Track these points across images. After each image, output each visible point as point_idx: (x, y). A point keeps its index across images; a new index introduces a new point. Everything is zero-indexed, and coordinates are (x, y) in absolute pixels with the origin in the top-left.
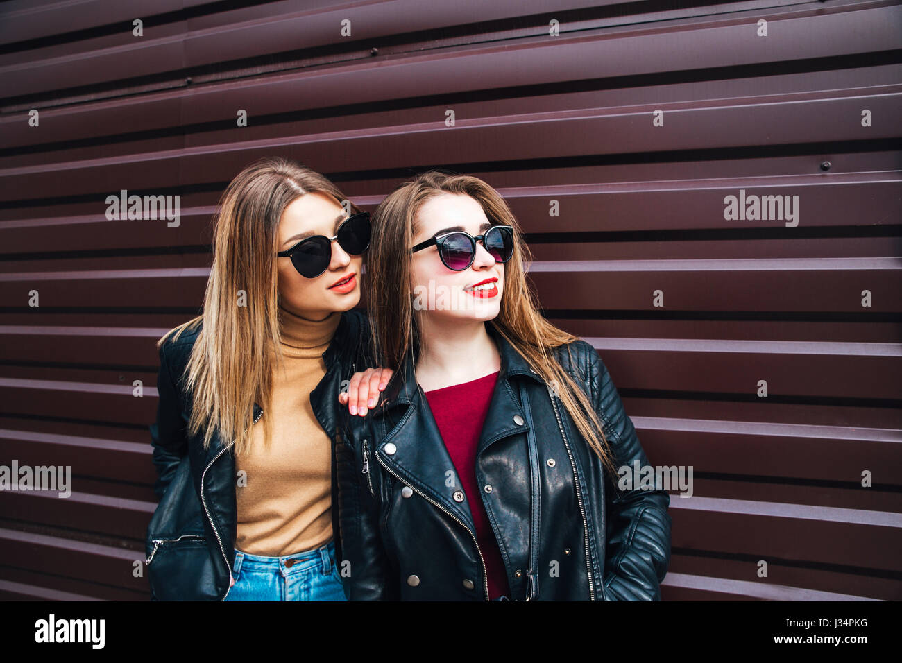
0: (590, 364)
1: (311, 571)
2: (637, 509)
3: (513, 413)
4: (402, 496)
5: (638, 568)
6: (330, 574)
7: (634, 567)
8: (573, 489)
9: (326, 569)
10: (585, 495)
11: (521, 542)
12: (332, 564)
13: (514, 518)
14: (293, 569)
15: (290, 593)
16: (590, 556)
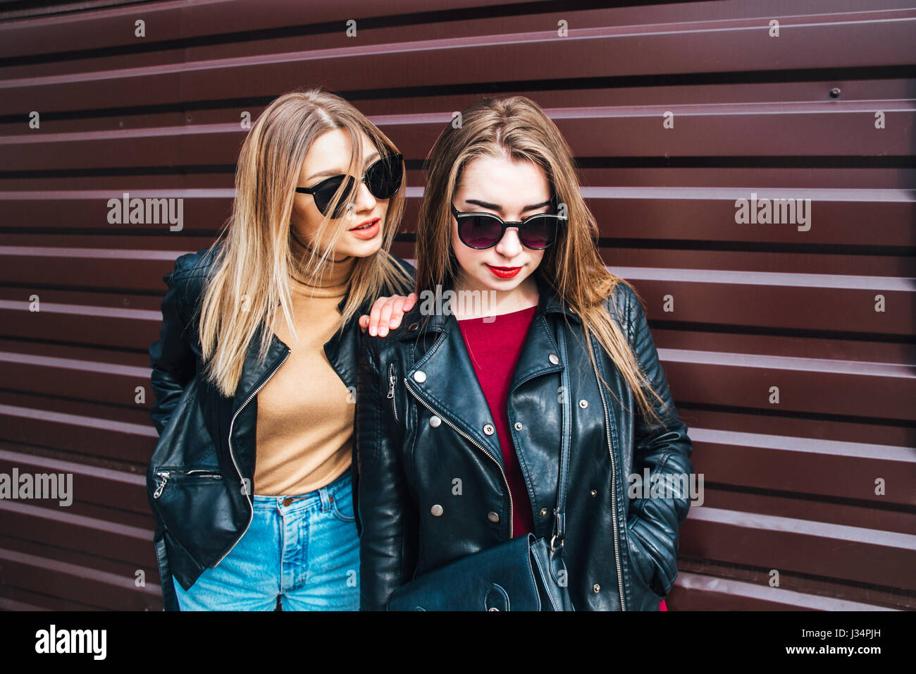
0: (629, 307)
1: (310, 509)
2: (662, 455)
3: (548, 352)
4: (430, 425)
5: (661, 512)
6: (330, 512)
7: (657, 510)
8: (603, 431)
9: (325, 507)
10: (615, 438)
11: (549, 481)
12: (332, 502)
13: (543, 456)
14: (291, 507)
15: (288, 531)
16: (616, 498)
